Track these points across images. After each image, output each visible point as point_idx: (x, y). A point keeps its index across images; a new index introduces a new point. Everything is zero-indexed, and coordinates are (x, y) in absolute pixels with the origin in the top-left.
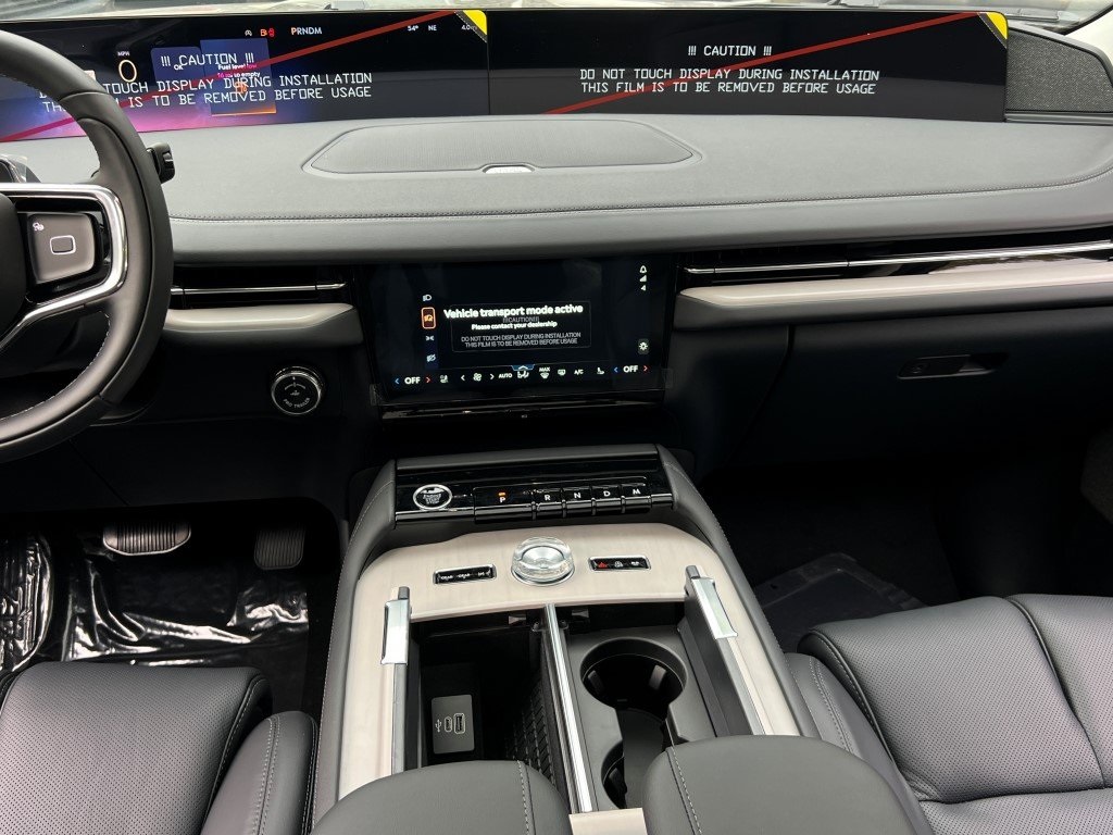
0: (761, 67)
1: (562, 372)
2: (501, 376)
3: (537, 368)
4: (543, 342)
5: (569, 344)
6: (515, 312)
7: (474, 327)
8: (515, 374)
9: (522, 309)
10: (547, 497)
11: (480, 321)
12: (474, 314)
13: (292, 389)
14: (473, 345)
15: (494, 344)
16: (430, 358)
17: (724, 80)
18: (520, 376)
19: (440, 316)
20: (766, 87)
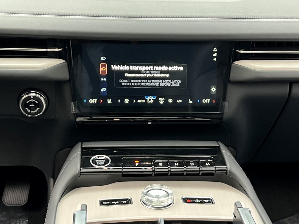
2: (139, 101)
3: (158, 98)
4: (161, 85)
5: (175, 86)
6: (148, 68)
7: (126, 75)
8: (146, 100)
9: (152, 67)
10: (161, 164)
11: (130, 72)
12: (127, 68)
13: (31, 103)
14: (126, 84)
15: (136, 84)
16: (103, 90)
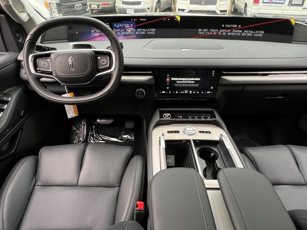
0: (238, 30)
1: (194, 92)
2: (182, 92)
3: (189, 91)
4: (191, 86)
5: (196, 87)
6: (186, 79)
7: (177, 82)
8: (184, 92)
9: (187, 79)
10: (190, 118)
11: (179, 81)
12: (177, 79)
13: (140, 93)
14: (176, 86)
15: (181, 86)
16: (167, 88)
17: (229, 32)
18: (185, 93)
19: (170, 79)
20: (238, 34)
